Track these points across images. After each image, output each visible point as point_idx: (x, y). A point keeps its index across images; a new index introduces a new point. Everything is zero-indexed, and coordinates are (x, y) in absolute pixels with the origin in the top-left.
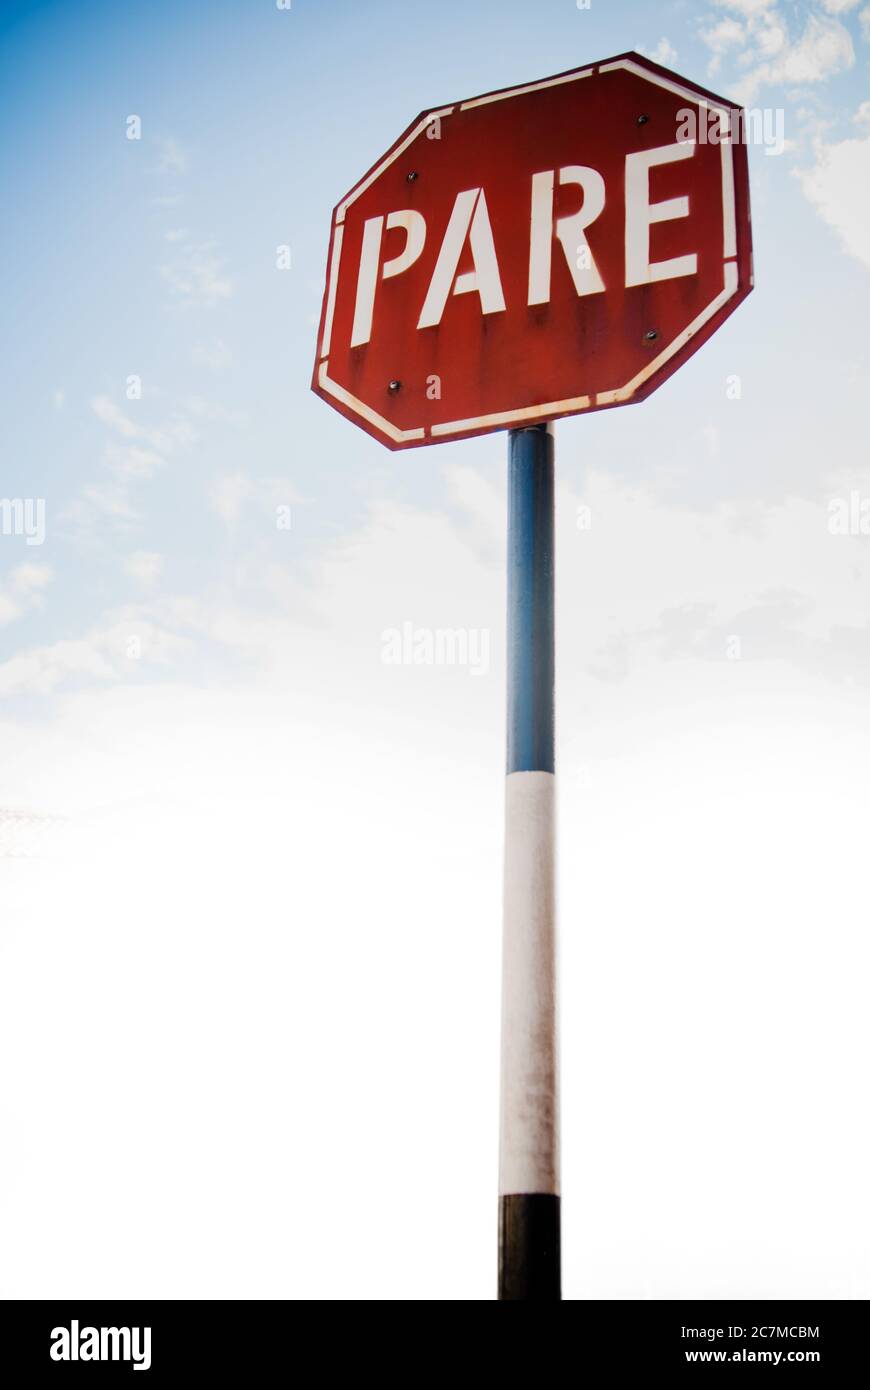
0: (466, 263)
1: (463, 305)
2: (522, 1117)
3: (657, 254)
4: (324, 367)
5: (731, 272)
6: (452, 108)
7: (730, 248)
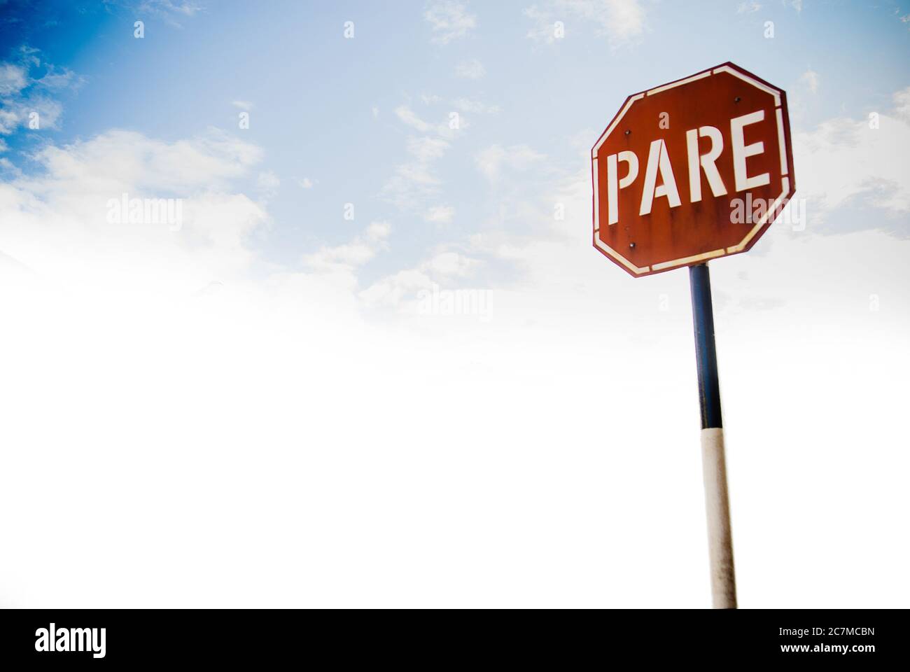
0: (659, 181)
1: (660, 202)
2: (720, 578)
3: (751, 173)
4: (597, 234)
5: (785, 181)
6: (643, 94)
7: (784, 171)
